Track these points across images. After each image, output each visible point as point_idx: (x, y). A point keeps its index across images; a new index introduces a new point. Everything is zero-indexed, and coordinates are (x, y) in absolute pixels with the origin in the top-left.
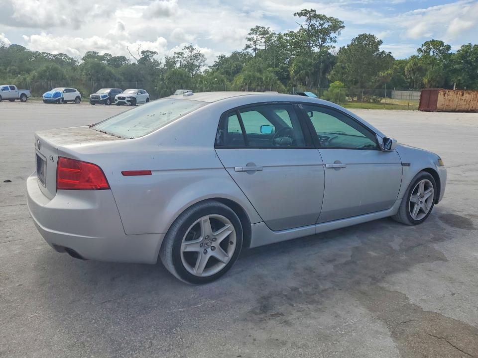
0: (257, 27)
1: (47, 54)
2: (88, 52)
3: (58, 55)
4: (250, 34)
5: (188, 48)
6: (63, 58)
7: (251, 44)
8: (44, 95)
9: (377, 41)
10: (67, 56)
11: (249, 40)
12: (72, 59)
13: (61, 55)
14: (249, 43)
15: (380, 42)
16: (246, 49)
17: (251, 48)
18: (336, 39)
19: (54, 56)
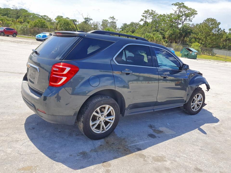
0: (148, 10)
1: (38, 15)
2: (58, 16)
3: (43, 16)
4: (144, 13)
5: (111, 18)
6: (46, 17)
7: (143, 19)
8: (36, 36)
9: (218, 22)
10: (48, 17)
11: (143, 16)
12: (50, 19)
13: (45, 16)
14: (143, 18)
15: (219, 23)
16: (141, 21)
17: (143, 21)
18: (192, 20)
19: (42, 16)
